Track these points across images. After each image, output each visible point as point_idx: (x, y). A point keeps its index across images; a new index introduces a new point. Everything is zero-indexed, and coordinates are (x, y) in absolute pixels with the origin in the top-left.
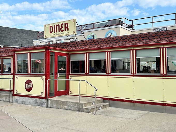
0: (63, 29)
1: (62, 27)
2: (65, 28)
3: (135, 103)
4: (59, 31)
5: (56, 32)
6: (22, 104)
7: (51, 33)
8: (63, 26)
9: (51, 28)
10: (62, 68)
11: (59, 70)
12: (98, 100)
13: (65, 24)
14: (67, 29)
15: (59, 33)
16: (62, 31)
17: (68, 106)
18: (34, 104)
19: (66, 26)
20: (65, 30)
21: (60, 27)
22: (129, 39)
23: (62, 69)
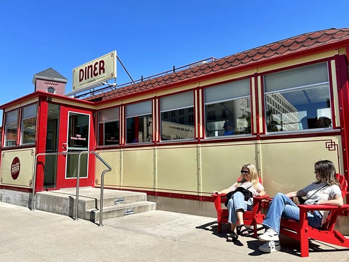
0: (97, 71)
1: (96, 69)
2: (101, 69)
3: (203, 202)
4: (92, 77)
5: (88, 78)
6: (6, 202)
7: (81, 80)
8: (98, 66)
9: (81, 72)
10: (80, 136)
11: (72, 138)
12: (132, 196)
13: (100, 62)
14: (102, 71)
15: (92, 79)
16: (96, 75)
17: (63, 207)
18: (20, 203)
19: (102, 66)
20: (100, 74)
21: (93, 69)
22: (197, 72)
23: (78, 137)
